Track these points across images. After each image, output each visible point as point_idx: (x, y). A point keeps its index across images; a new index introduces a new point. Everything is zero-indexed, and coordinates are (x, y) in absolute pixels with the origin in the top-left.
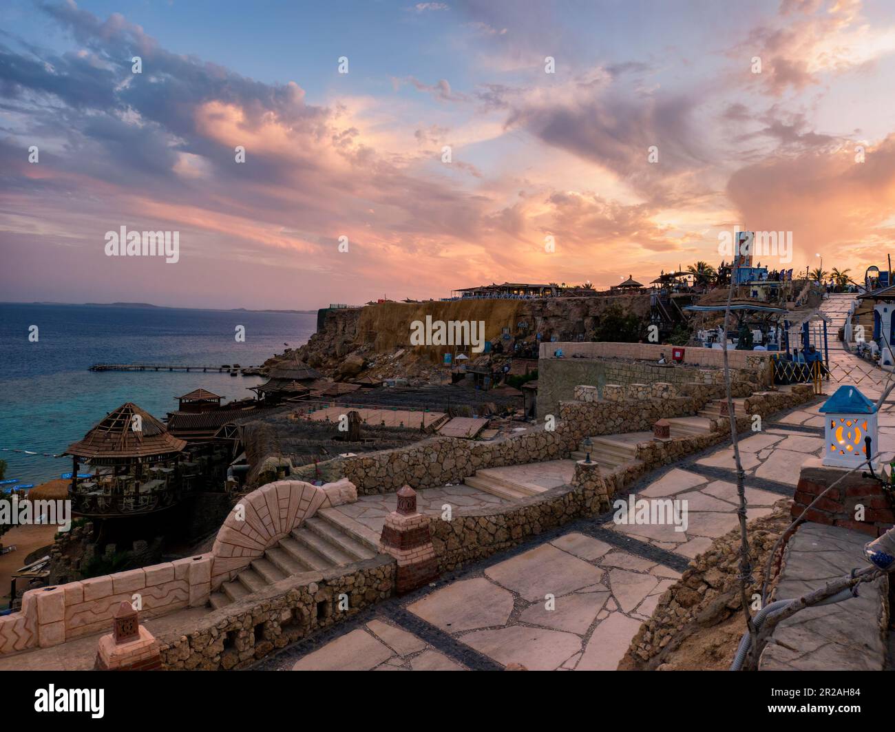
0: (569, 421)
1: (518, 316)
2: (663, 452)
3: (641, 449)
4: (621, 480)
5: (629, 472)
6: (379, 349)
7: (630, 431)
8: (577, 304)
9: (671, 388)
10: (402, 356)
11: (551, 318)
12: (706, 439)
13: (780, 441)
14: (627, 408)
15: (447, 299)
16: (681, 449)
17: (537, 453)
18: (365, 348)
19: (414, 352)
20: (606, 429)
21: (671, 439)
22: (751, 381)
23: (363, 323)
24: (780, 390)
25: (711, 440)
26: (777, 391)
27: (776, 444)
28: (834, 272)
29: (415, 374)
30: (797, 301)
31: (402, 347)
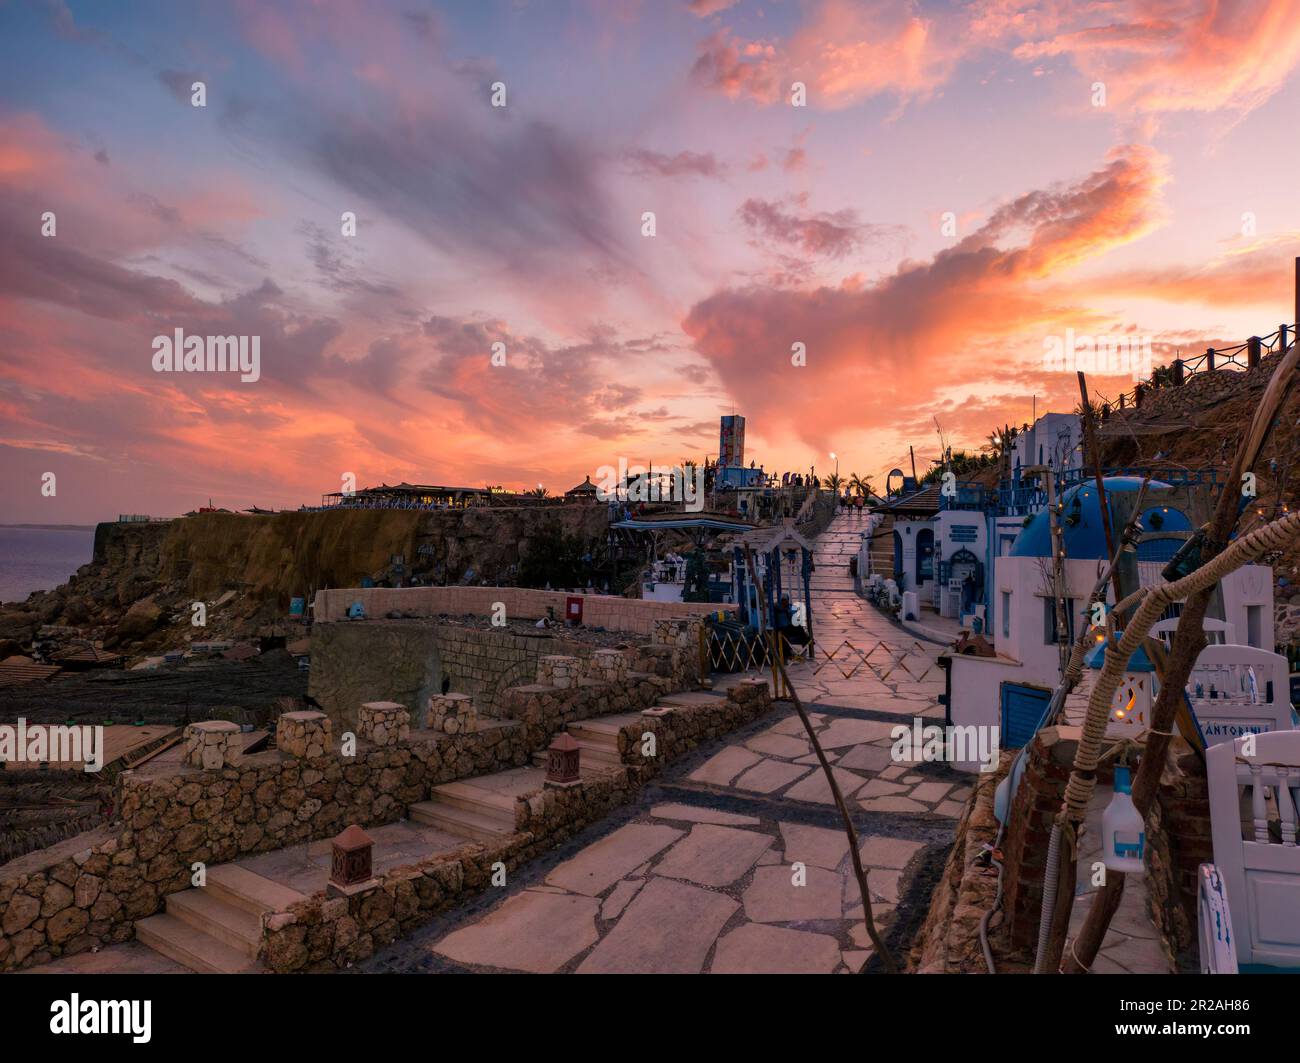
0: (135, 830)
1: (419, 536)
2: (345, 926)
6: (195, 590)
8: (507, 519)
9: (464, 708)
10: (230, 602)
11: (470, 540)
13: (669, 848)
14: (334, 772)
15: (315, 509)
18: (171, 589)
19: (251, 596)
20: (267, 835)
21: (374, 882)
22: (658, 673)
23: (171, 546)
24: (715, 688)
26: (710, 690)
27: (658, 858)
28: (853, 479)
29: (250, 632)
30: (798, 517)
31: (232, 587)
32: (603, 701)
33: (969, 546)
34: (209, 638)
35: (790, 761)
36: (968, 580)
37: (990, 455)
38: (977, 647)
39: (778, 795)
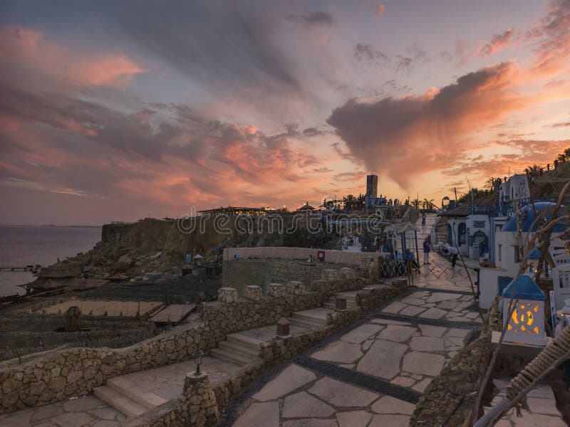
0: (209, 321)
2: (283, 348)
3: (263, 348)
4: (238, 384)
5: (247, 373)
6: (144, 252)
7: (267, 325)
9: (301, 286)
12: (322, 332)
13: (381, 331)
14: (263, 306)
16: (300, 344)
17: (176, 354)
18: (135, 251)
19: (168, 254)
20: (245, 325)
21: (290, 336)
22: (364, 277)
23: (134, 234)
24: (386, 283)
25: (327, 333)
26: (383, 283)
27: (377, 334)
28: (425, 201)
30: (404, 218)
31: (160, 250)
32: (345, 286)
33: (481, 229)
34: (152, 271)
35: (419, 306)
36: (482, 243)
37: (489, 189)
38: (489, 264)
39: (416, 317)
